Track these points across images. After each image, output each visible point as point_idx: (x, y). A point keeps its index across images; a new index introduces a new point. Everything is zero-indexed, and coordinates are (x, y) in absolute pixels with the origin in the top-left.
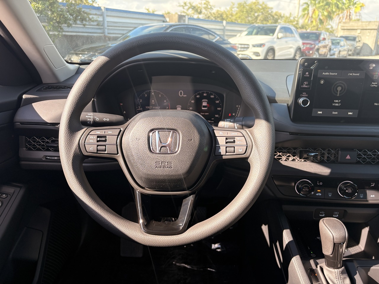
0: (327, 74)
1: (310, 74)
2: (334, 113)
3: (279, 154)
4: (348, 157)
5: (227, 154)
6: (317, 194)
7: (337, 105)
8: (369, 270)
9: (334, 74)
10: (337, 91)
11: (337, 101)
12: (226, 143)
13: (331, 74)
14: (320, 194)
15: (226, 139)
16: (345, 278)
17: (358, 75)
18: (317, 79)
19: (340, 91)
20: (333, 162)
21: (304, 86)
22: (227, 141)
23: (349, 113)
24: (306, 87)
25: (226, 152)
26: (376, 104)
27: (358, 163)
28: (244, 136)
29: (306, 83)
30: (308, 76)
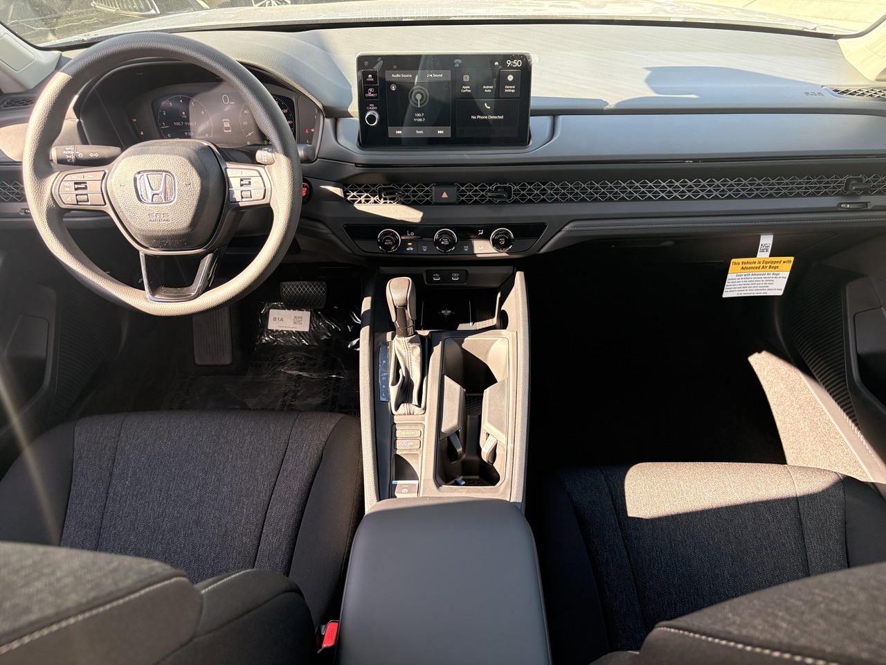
0: (398, 76)
1: (374, 76)
2: (417, 132)
3: (352, 194)
4: (445, 195)
5: (243, 200)
6: (408, 249)
7: (420, 120)
8: (463, 342)
9: (407, 76)
10: (417, 100)
11: (419, 115)
12: (242, 185)
13: (403, 76)
14: (412, 249)
15: (241, 180)
16: (414, 347)
17: (441, 76)
18: (386, 84)
19: (421, 100)
20: (428, 203)
21: (370, 95)
22: (242, 182)
23: (439, 132)
24: (372, 95)
25: (242, 198)
26: (473, 117)
27: (463, 203)
28: (261, 176)
29: (371, 90)
30: (372, 80)
